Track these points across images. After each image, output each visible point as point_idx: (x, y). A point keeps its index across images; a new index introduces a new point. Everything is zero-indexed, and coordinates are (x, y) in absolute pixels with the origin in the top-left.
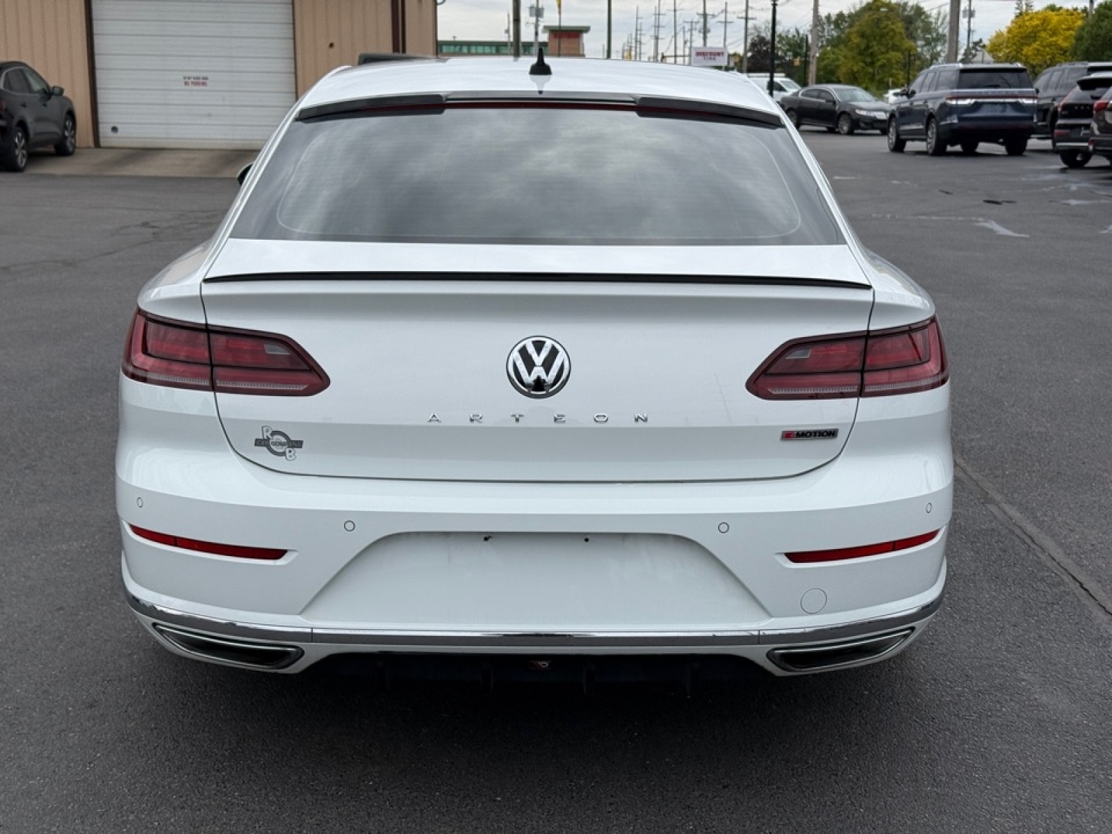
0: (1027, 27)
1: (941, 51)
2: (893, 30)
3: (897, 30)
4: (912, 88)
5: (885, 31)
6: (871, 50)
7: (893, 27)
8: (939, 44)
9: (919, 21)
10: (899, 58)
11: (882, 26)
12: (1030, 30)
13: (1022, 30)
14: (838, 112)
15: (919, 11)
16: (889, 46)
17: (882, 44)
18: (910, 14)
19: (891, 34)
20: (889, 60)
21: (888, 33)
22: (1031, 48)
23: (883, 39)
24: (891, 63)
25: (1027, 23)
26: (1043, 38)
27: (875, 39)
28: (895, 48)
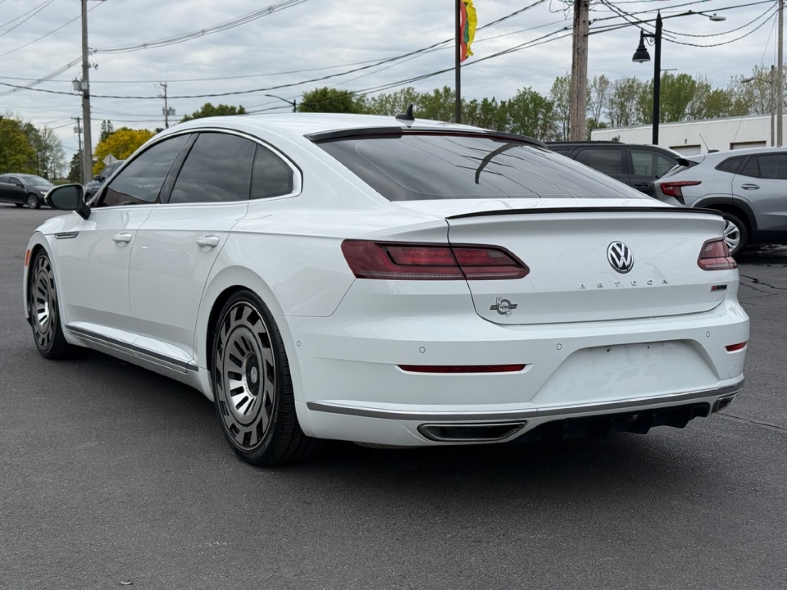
0: (120, 140)
1: (50, 155)
2: (19, 140)
3: (22, 140)
4: (103, 175)
5: (13, 140)
6: (4, 153)
7: (19, 137)
8: (48, 151)
9: (31, 134)
10: (26, 159)
11: (10, 137)
12: (122, 143)
13: (117, 143)
14: (27, 193)
15: (30, 127)
16: (17, 151)
17: (12, 150)
18: (24, 129)
19: (18, 142)
20: (18, 160)
21: (15, 142)
22: (125, 155)
23: (12, 146)
24: (20, 163)
25: (121, 138)
26: (132, 148)
27: (6, 146)
28: (21, 152)
